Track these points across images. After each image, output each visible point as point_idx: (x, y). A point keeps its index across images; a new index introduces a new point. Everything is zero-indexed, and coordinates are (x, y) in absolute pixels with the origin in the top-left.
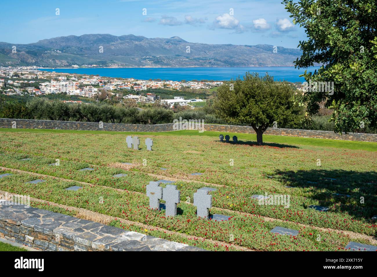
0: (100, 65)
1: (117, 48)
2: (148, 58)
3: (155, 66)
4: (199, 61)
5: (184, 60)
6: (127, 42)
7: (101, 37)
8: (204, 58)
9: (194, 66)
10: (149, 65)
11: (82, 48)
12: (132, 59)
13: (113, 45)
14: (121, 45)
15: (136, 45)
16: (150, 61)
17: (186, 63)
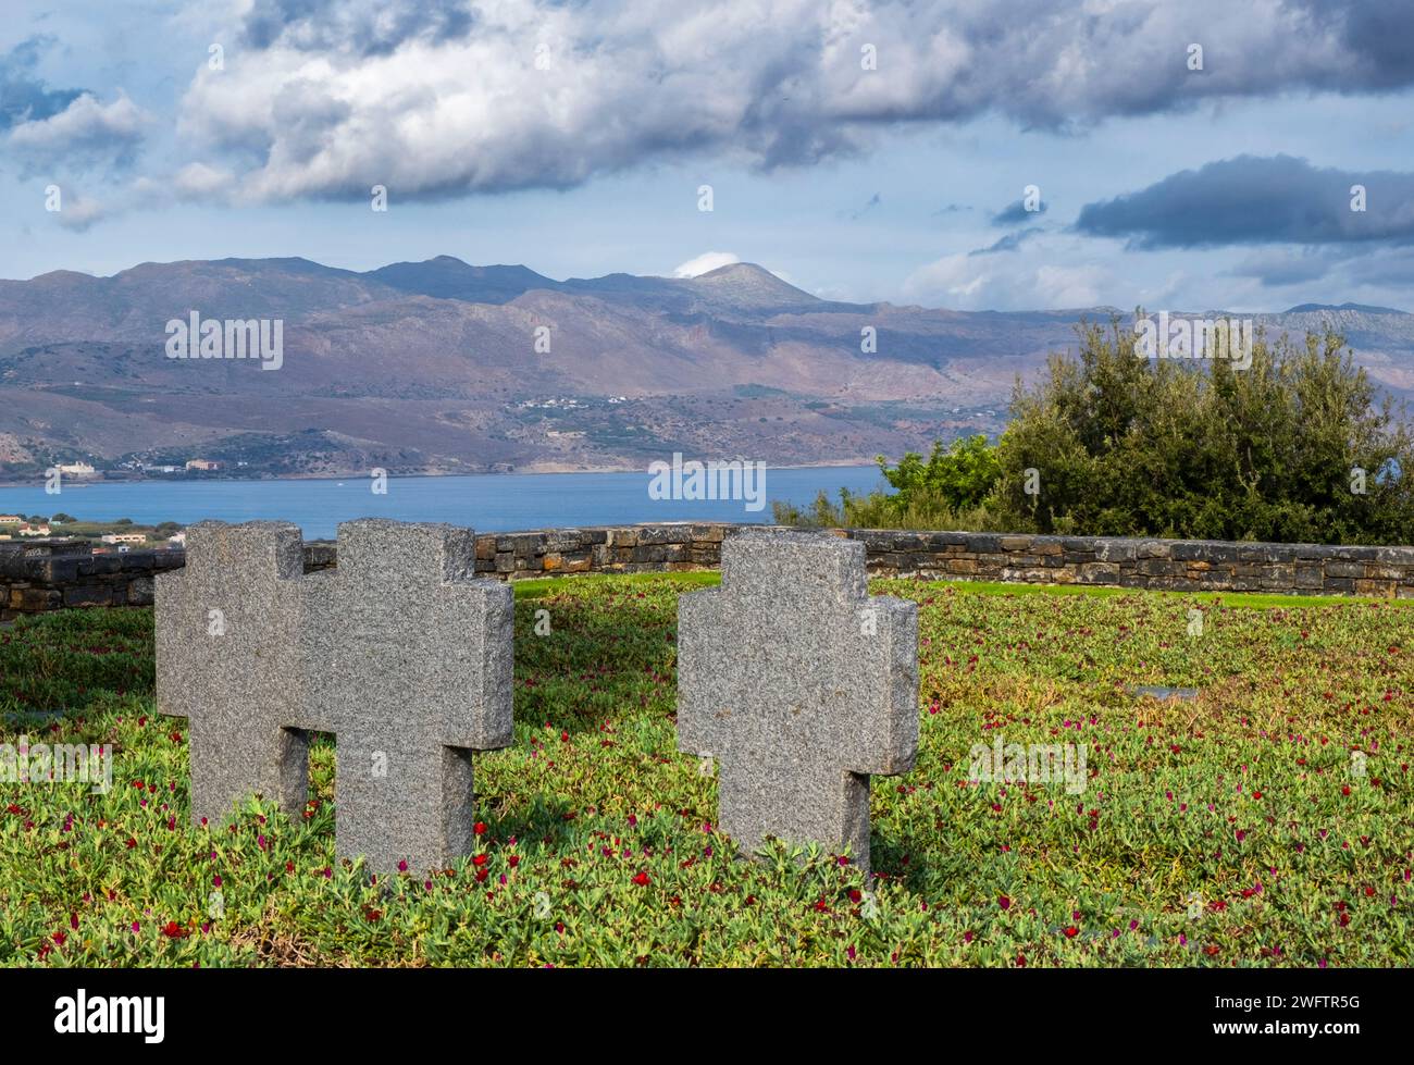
0: (235, 461)
1: (353, 347)
2: (550, 413)
3: (596, 463)
4: (890, 427)
5: (789, 419)
6: (420, 307)
7: (247, 278)
8: (926, 408)
9: (860, 460)
10: (557, 455)
11: (127, 355)
12: (449, 417)
13: (324, 328)
14: (380, 329)
15: (478, 327)
16: (561, 428)
17: (805, 438)
